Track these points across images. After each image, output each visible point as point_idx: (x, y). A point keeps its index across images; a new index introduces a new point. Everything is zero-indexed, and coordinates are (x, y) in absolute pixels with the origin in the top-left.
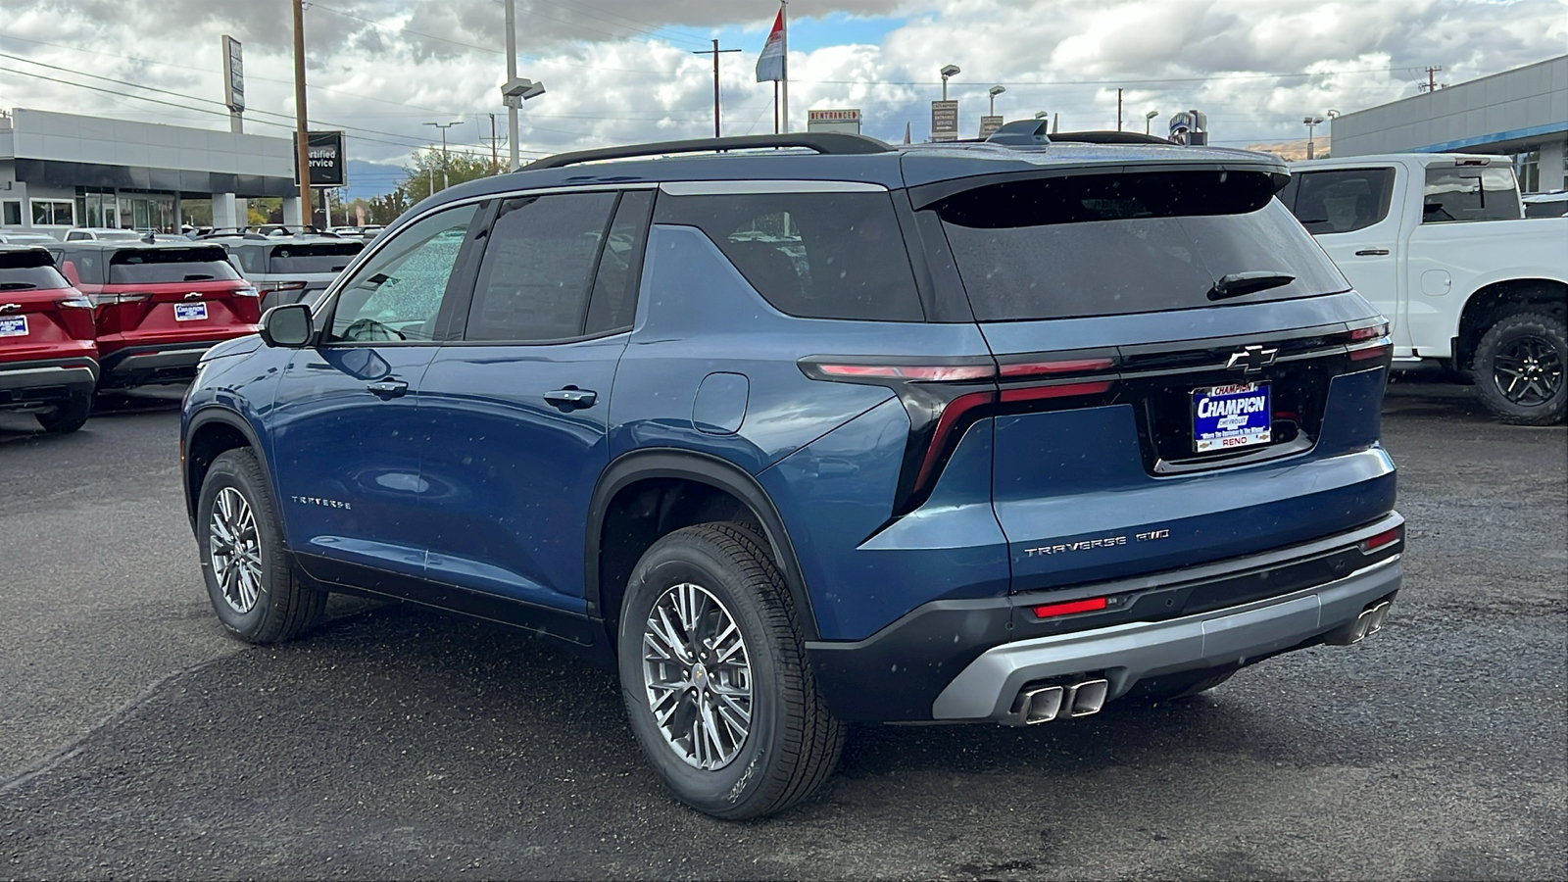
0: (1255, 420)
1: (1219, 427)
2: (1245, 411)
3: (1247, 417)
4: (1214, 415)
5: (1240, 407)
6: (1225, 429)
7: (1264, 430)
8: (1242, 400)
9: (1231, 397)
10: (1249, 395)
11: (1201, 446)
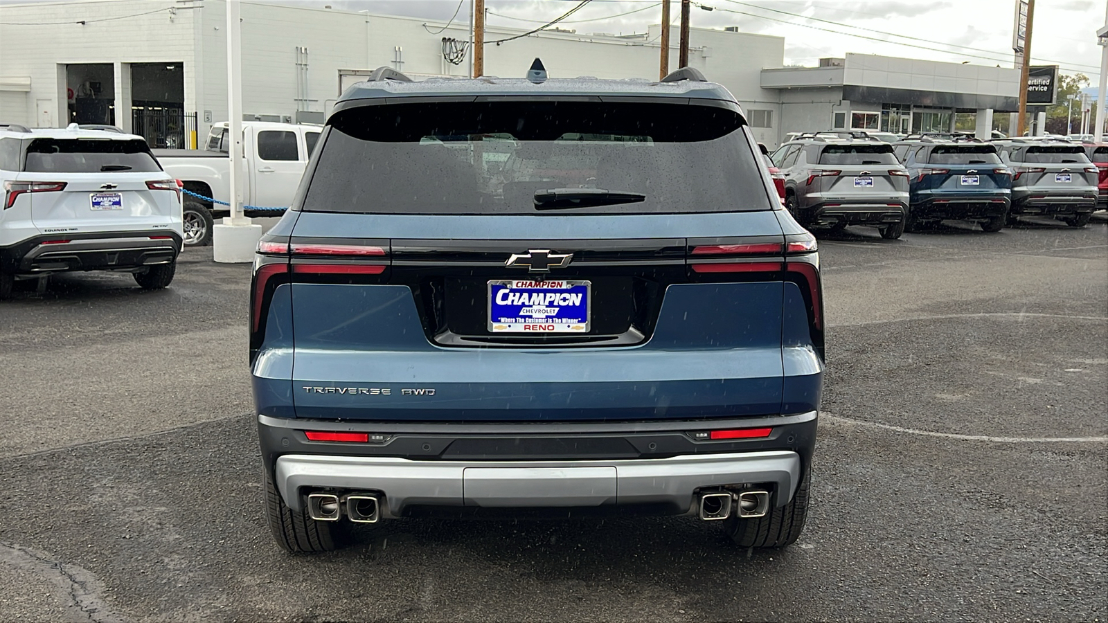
0: (566, 312)
1: (521, 313)
2: (556, 304)
3: (557, 309)
4: (515, 303)
5: (548, 299)
6: (530, 317)
7: (579, 322)
8: (553, 295)
9: (538, 291)
10: (562, 291)
11: (496, 328)
